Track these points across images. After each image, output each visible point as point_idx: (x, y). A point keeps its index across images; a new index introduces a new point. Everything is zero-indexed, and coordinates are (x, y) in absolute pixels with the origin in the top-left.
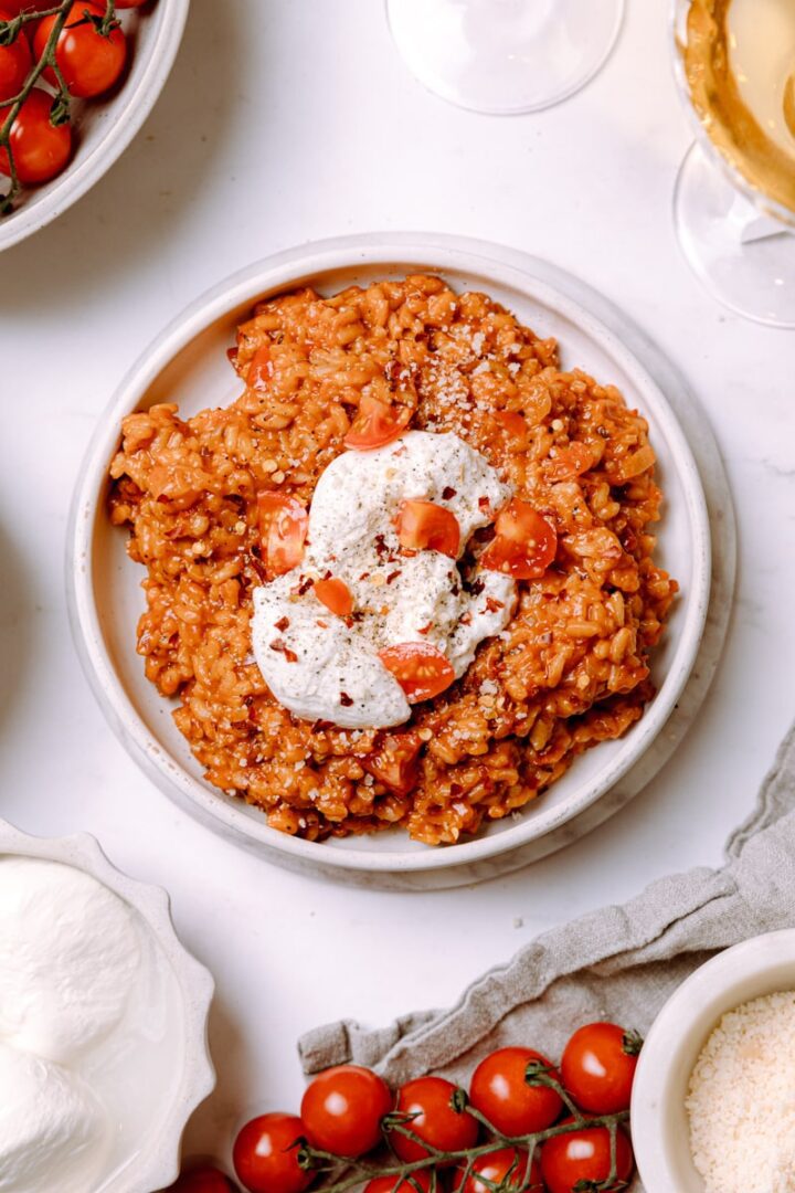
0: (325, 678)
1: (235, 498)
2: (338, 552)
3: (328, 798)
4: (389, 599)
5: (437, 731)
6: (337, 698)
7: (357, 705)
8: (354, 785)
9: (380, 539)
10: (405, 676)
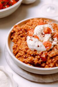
0: (36, 43)
1: (26, 30)
2: (37, 33)
3: (35, 60)
4: (43, 39)
5: (49, 54)
6: (37, 46)
7: (40, 47)
8: (39, 59)
9: (42, 33)
10: (45, 46)
